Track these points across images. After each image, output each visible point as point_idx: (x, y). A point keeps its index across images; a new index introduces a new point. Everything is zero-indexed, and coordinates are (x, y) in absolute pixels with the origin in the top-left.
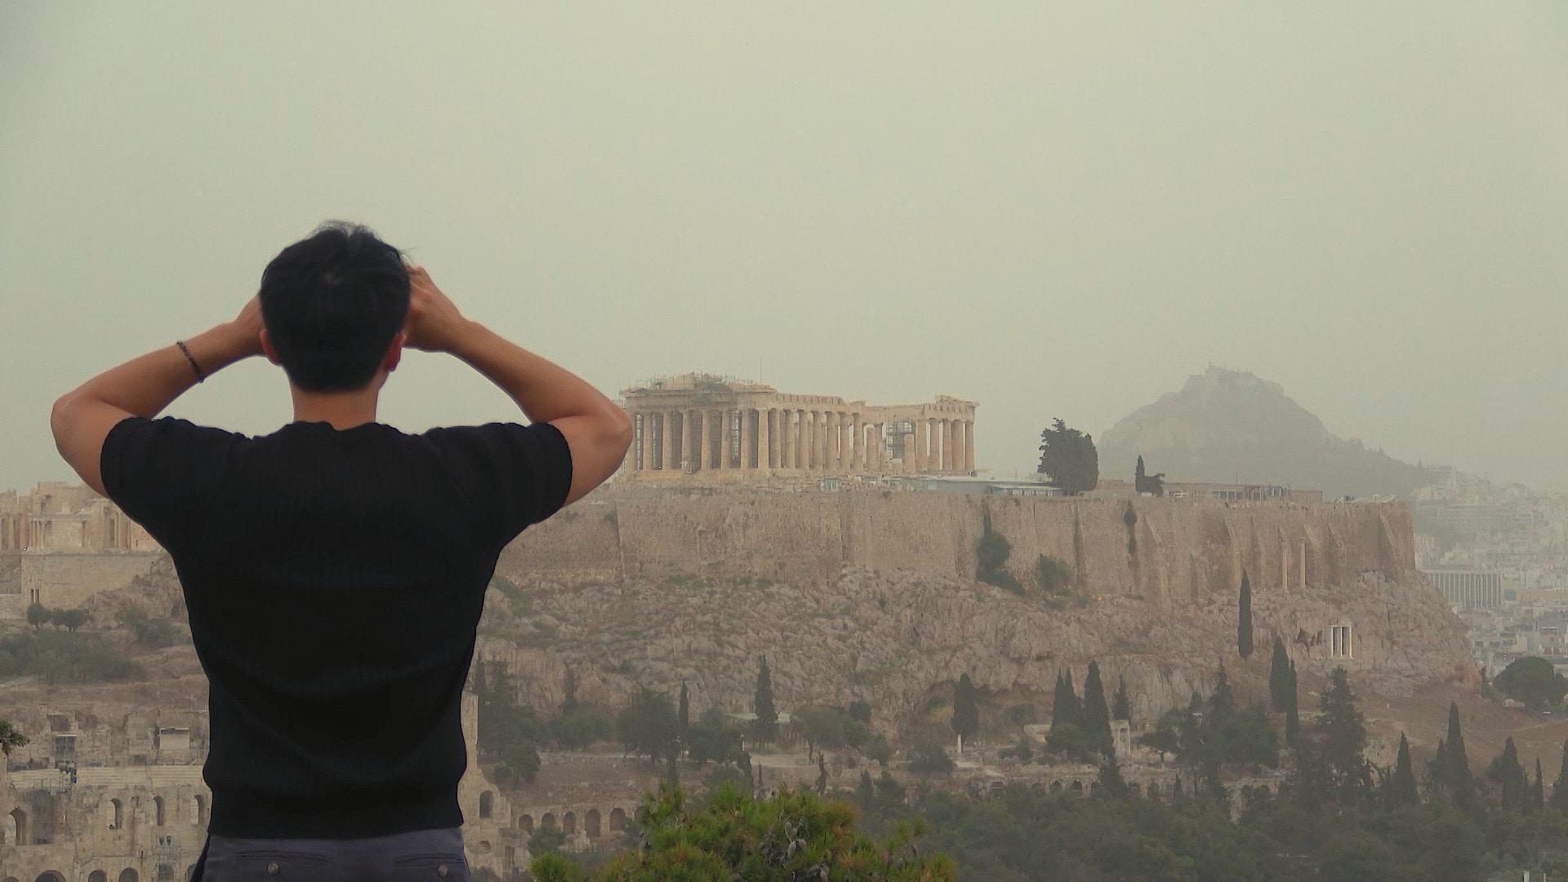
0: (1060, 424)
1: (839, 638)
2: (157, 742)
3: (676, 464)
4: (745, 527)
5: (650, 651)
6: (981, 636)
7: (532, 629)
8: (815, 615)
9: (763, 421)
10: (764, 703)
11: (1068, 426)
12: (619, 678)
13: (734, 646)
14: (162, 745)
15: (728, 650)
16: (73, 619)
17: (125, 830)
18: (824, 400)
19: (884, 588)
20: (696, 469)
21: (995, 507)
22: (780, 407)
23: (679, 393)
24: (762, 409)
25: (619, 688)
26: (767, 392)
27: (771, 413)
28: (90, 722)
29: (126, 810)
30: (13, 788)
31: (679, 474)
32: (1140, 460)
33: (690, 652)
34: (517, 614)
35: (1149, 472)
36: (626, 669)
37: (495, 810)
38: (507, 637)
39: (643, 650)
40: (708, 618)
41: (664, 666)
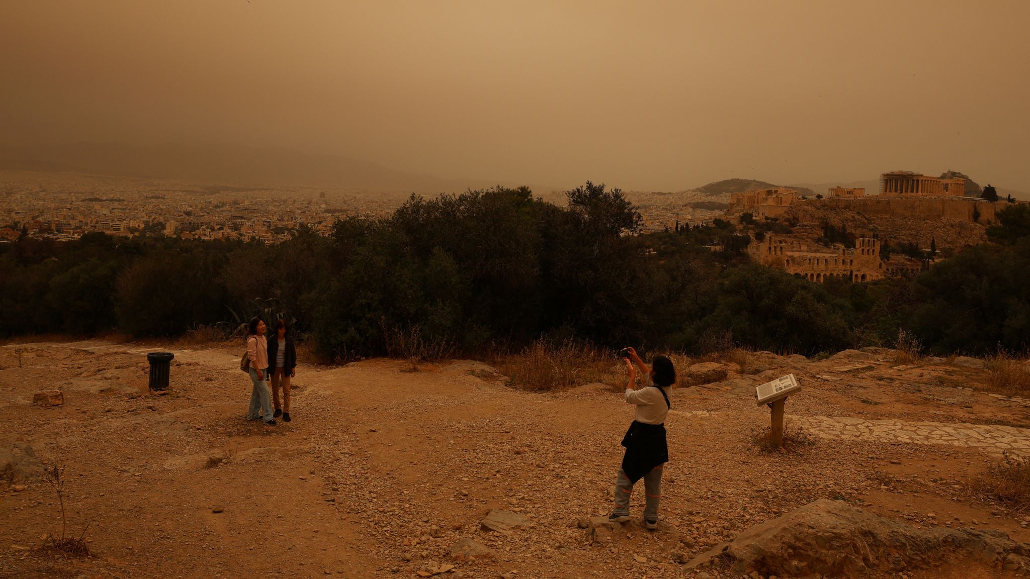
0: (989, 185)
1: (943, 233)
2: (800, 248)
3: (896, 191)
4: (919, 206)
5: (901, 234)
6: (976, 235)
7: (872, 227)
8: (937, 227)
9: (920, 182)
10: (933, 246)
11: (991, 186)
12: (894, 239)
13: (921, 234)
14: (802, 248)
15: (919, 235)
16: (776, 220)
17: (811, 265)
18: (933, 178)
19: (952, 222)
20: (902, 193)
21: (977, 205)
22: (924, 179)
23: (897, 175)
24: (920, 179)
25: (893, 241)
26: (922, 176)
27: (922, 180)
28: (786, 242)
29: (812, 261)
30: (787, 255)
31: (897, 194)
32: (1009, 195)
33: (910, 235)
34: (869, 224)
35: (1012, 198)
36: (895, 238)
37: (882, 267)
38: (866, 228)
39: (899, 233)
40: (914, 227)
41: (905, 237)
